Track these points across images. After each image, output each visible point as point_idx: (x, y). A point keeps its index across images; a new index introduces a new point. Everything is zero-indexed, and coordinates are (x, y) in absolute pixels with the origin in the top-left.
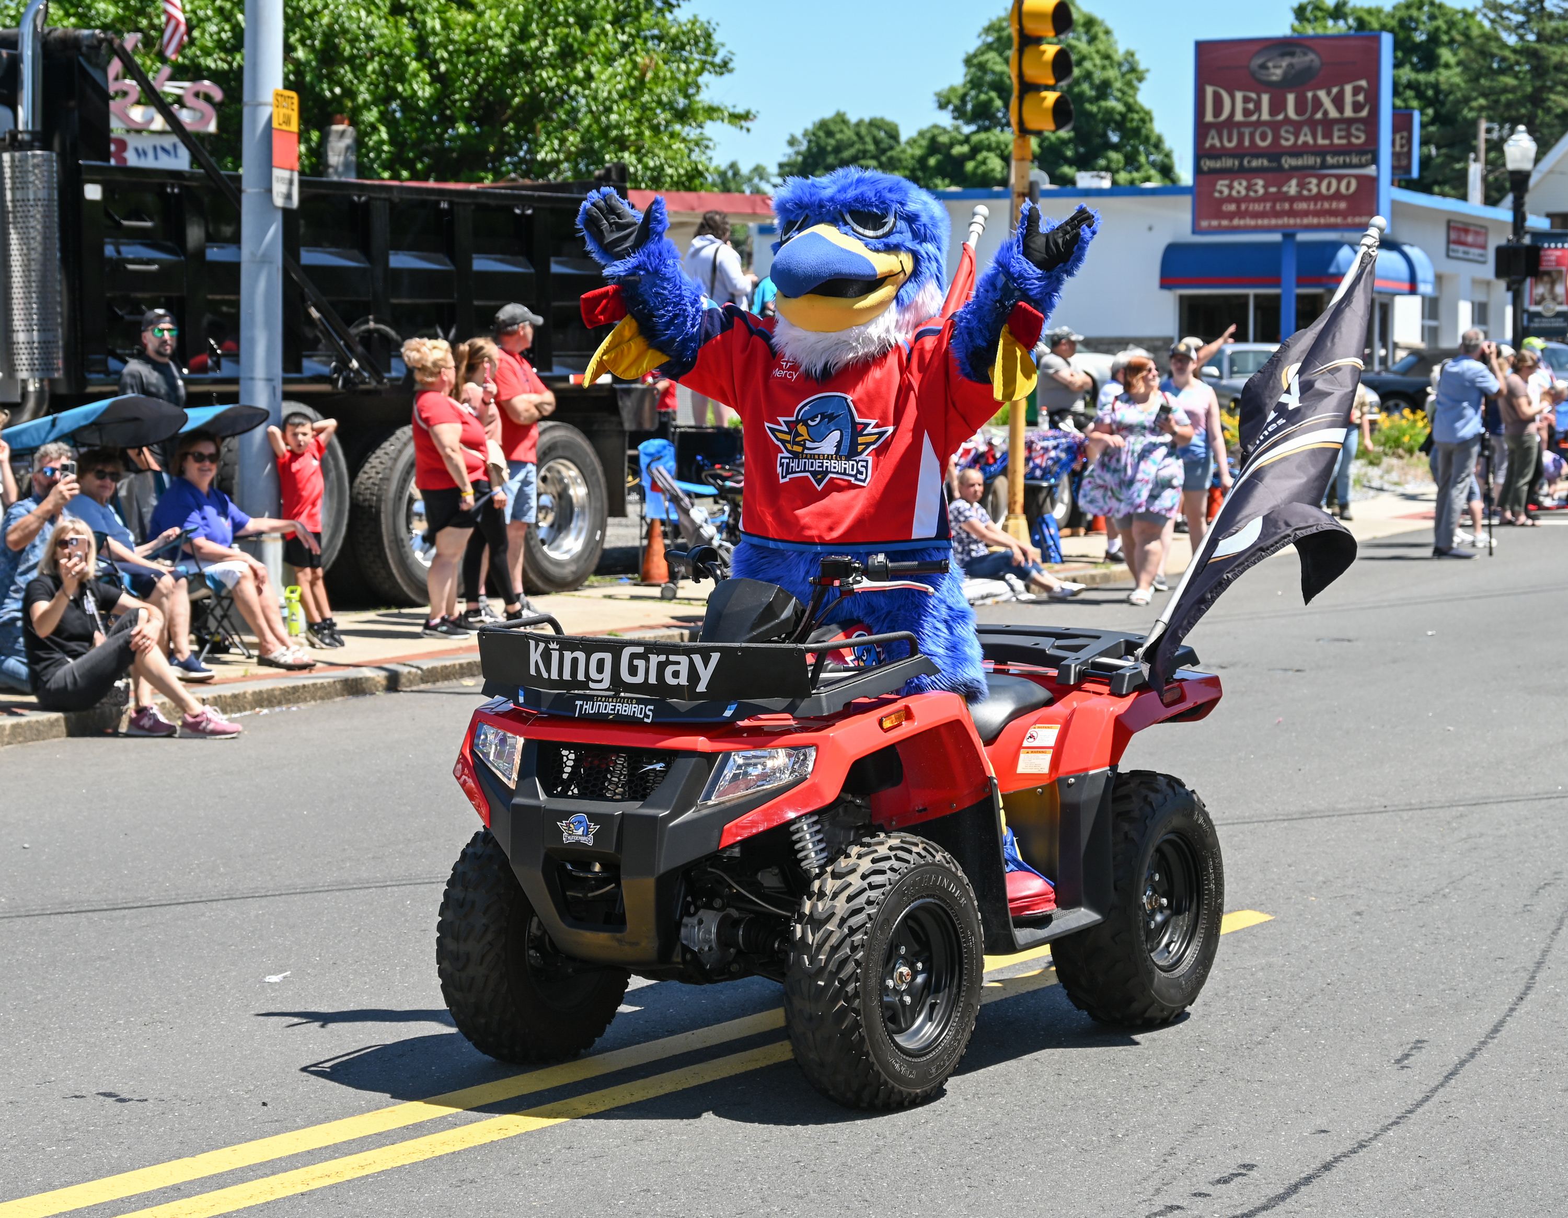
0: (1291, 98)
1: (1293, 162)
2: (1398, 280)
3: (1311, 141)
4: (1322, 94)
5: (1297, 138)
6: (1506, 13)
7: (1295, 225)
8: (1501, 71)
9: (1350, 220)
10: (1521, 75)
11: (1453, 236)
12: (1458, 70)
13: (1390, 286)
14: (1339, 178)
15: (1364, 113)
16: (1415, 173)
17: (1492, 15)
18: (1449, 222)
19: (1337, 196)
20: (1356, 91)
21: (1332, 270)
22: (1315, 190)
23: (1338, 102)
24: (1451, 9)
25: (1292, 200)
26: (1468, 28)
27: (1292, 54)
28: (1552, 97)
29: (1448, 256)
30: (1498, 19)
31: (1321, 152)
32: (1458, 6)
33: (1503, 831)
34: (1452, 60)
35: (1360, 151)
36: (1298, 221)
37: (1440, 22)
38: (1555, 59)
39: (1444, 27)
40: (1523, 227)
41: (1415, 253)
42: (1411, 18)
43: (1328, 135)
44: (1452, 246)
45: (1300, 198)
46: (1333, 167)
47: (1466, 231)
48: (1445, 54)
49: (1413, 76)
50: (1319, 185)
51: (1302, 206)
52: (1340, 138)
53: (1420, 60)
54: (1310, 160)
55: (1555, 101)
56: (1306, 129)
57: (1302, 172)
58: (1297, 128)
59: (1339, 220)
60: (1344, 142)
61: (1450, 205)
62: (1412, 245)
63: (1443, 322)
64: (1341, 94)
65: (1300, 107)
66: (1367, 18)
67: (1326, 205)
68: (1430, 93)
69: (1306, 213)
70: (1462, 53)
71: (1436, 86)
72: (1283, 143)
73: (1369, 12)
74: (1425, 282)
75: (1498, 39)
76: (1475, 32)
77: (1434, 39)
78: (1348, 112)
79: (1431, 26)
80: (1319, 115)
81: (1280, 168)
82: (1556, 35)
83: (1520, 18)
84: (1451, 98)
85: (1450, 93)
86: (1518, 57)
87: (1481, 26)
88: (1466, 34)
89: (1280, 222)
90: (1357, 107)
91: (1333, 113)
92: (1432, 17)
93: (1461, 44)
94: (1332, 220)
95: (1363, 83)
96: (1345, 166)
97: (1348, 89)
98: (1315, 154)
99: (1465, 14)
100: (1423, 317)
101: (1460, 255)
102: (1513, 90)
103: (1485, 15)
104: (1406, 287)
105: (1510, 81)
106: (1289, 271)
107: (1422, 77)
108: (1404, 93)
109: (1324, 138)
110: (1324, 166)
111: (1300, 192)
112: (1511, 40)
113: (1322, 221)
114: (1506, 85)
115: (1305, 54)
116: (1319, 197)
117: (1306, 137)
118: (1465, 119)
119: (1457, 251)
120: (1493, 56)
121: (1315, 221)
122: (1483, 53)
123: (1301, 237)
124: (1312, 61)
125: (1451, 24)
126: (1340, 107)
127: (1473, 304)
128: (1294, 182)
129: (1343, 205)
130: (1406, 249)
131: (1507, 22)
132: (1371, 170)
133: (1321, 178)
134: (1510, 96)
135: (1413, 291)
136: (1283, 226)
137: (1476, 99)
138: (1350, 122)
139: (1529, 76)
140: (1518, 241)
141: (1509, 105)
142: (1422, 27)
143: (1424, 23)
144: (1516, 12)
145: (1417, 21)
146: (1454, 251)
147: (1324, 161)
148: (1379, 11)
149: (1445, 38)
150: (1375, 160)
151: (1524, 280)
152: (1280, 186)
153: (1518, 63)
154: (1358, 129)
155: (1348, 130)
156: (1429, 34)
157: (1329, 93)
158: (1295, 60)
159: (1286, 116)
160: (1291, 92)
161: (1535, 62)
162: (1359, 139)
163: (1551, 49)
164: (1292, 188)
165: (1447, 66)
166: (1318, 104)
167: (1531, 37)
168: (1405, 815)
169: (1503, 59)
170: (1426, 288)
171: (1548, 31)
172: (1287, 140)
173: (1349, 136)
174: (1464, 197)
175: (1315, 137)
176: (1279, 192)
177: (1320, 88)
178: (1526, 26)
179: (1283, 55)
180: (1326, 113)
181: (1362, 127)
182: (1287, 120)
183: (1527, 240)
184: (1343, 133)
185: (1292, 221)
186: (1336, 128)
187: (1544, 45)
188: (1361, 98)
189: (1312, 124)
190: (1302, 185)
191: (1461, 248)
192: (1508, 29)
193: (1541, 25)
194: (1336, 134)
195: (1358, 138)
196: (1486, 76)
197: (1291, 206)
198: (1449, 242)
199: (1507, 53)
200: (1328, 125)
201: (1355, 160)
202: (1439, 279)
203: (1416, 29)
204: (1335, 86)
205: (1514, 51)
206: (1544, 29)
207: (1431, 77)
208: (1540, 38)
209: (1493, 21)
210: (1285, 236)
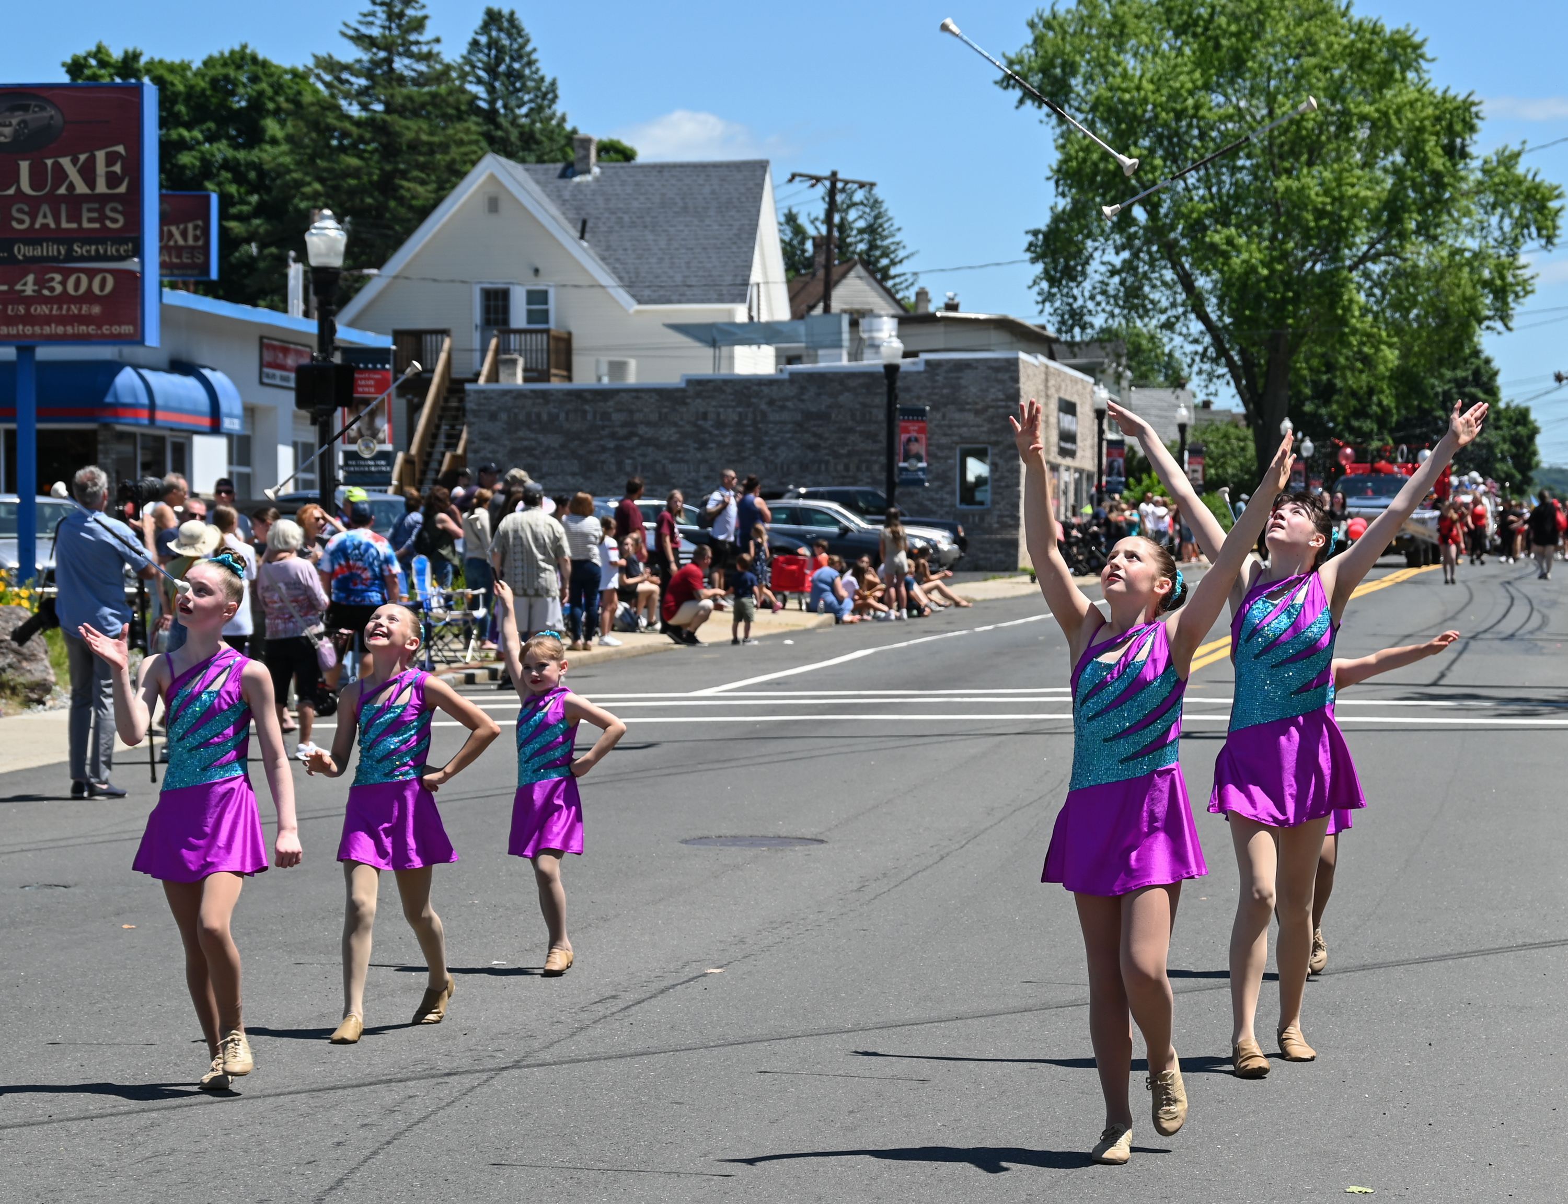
0: (24, 166)
1: (29, 251)
2: (196, 413)
3: (53, 225)
4: (66, 162)
5: (33, 221)
6: (345, 76)
7: (33, 335)
8: (342, 149)
9: (105, 329)
10: (366, 155)
11: (268, 357)
12: (285, 147)
13: (186, 421)
14: (91, 274)
15: (122, 189)
16: (214, 275)
17: (328, 78)
18: (261, 338)
19: (89, 297)
20: (111, 159)
21: (109, 399)
22: (59, 289)
23: (88, 173)
24: (277, 67)
25: (28, 301)
26: (299, 93)
27: (25, 108)
28: (405, 184)
29: (262, 383)
30: (336, 83)
31: (66, 239)
32: (287, 65)
33: (205, 1144)
34: (280, 135)
35: (118, 238)
36: (37, 329)
37: (264, 86)
38: (410, 135)
39: (269, 91)
40: (332, 340)
41: (217, 378)
42: (226, 78)
43: (74, 216)
44: (266, 370)
45: (39, 299)
46: (82, 259)
47: (286, 351)
48: (272, 126)
49: (230, 153)
50: (64, 283)
51: (44, 310)
52: (90, 220)
53: (240, 133)
54: (52, 250)
55: (408, 190)
56: (45, 208)
57: (41, 265)
58: (34, 205)
59: (91, 329)
60: (97, 226)
61: (261, 315)
62: (213, 369)
63: (257, 468)
64: (92, 160)
65: (37, 179)
66: (169, 77)
67: (74, 310)
68: (252, 175)
69: (47, 320)
70: (290, 127)
71: (257, 167)
72: (15, 225)
73: (171, 69)
74: (231, 416)
75: (338, 108)
76: (307, 98)
77: (256, 106)
78: (101, 187)
79: (252, 90)
80: (62, 191)
81: (12, 259)
82: (409, 105)
83: (363, 82)
84: (279, 182)
85: (279, 175)
86: (361, 131)
87: (316, 91)
88: (298, 104)
89: (13, 331)
90: (112, 180)
91: (81, 188)
92: (254, 79)
93: (289, 113)
94: (83, 329)
95: (120, 149)
96: (98, 258)
97: (100, 155)
98: (58, 241)
99: (295, 73)
100: (230, 462)
101: (278, 382)
102: (355, 173)
103: (318, 77)
104: (206, 422)
105: (354, 162)
106: (27, 400)
107: (241, 155)
108: (218, 175)
109: (69, 221)
110: (70, 257)
111: (38, 291)
112: (354, 110)
113: (69, 330)
114: (348, 166)
115: (43, 109)
116: (65, 298)
117: (46, 219)
118: (297, 210)
119: (274, 376)
120: (330, 129)
121: (60, 330)
122: (316, 126)
123: (44, 353)
124: (52, 117)
125: (278, 88)
126: (90, 181)
127: (295, 445)
128: (30, 278)
129: (96, 310)
130: (207, 372)
131: (347, 86)
132: (133, 264)
133: (67, 274)
134: (353, 182)
135: (215, 429)
136: (18, 336)
137: (309, 184)
138: (104, 199)
139: (376, 157)
140: (325, 359)
141: (352, 192)
142: (241, 90)
143: (244, 85)
144: (357, 74)
145: (235, 83)
146: (268, 376)
147: (70, 250)
148: (184, 67)
149: (271, 106)
150: (138, 251)
151: (335, 410)
152: (12, 285)
153: (361, 139)
154: (114, 210)
155: (101, 211)
156: (249, 100)
157: (75, 162)
158: (29, 117)
159: (19, 189)
160: (24, 159)
161: (384, 140)
162: (117, 223)
163: (404, 122)
164: (29, 286)
165: (274, 141)
166: (59, 171)
167: (379, 107)
168: (74, 1127)
169: (345, 134)
170: (232, 424)
171: (399, 100)
172: (21, 222)
173: (102, 218)
174: (282, 306)
175: (57, 221)
176: (11, 290)
177: (64, 155)
178: (371, 92)
179: (13, 109)
180: (71, 187)
181: (120, 208)
182: (20, 196)
183: (337, 359)
184: (95, 215)
185: (29, 330)
186: (85, 207)
187: (395, 117)
188: (117, 168)
189: (54, 201)
190: (41, 283)
191: (278, 373)
192: (347, 96)
193: (390, 91)
194: (85, 215)
195: (115, 221)
196: (322, 157)
197: (27, 310)
198: (262, 365)
199: (348, 125)
200: (75, 202)
201: (111, 250)
202: (250, 412)
203: (233, 93)
204: (83, 152)
205: (358, 123)
206: (392, 96)
207: (254, 155)
208: (389, 110)
209: (328, 85)
210: (20, 349)
